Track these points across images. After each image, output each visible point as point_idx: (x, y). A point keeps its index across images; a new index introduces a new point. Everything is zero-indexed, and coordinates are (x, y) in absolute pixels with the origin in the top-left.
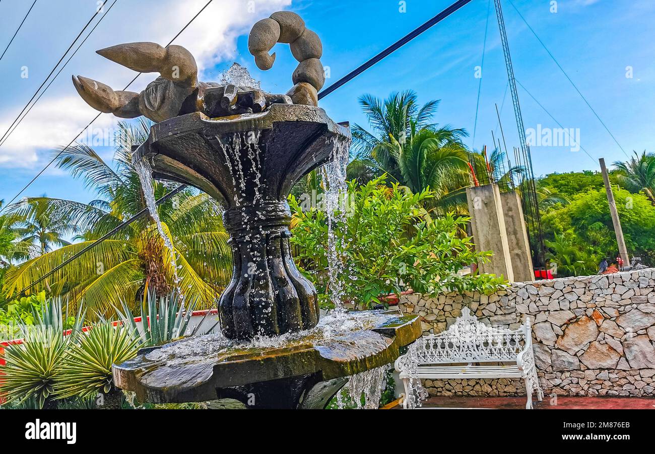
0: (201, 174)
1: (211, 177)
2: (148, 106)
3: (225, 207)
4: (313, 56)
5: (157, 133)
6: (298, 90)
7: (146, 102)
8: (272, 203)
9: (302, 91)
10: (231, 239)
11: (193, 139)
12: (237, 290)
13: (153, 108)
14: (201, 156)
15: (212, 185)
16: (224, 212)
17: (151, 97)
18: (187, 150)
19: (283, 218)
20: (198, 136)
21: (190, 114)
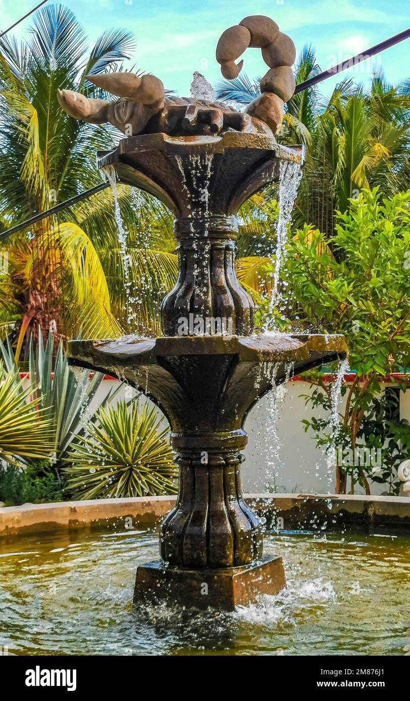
0: (158, 184)
1: (167, 187)
2: (117, 118)
3: (177, 216)
4: (283, 64)
5: (125, 147)
6: (262, 101)
7: (116, 115)
8: (220, 217)
9: (267, 103)
10: (179, 247)
11: (155, 155)
12: (180, 293)
13: (122, 121)
14: (160, 168)
15: (166, 195)
16: (175, 221)
17: (121, 111)
18: (148, 162)
19: (229, 232)
20: (159, 153)
21: (155, 134)
